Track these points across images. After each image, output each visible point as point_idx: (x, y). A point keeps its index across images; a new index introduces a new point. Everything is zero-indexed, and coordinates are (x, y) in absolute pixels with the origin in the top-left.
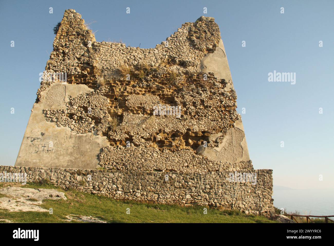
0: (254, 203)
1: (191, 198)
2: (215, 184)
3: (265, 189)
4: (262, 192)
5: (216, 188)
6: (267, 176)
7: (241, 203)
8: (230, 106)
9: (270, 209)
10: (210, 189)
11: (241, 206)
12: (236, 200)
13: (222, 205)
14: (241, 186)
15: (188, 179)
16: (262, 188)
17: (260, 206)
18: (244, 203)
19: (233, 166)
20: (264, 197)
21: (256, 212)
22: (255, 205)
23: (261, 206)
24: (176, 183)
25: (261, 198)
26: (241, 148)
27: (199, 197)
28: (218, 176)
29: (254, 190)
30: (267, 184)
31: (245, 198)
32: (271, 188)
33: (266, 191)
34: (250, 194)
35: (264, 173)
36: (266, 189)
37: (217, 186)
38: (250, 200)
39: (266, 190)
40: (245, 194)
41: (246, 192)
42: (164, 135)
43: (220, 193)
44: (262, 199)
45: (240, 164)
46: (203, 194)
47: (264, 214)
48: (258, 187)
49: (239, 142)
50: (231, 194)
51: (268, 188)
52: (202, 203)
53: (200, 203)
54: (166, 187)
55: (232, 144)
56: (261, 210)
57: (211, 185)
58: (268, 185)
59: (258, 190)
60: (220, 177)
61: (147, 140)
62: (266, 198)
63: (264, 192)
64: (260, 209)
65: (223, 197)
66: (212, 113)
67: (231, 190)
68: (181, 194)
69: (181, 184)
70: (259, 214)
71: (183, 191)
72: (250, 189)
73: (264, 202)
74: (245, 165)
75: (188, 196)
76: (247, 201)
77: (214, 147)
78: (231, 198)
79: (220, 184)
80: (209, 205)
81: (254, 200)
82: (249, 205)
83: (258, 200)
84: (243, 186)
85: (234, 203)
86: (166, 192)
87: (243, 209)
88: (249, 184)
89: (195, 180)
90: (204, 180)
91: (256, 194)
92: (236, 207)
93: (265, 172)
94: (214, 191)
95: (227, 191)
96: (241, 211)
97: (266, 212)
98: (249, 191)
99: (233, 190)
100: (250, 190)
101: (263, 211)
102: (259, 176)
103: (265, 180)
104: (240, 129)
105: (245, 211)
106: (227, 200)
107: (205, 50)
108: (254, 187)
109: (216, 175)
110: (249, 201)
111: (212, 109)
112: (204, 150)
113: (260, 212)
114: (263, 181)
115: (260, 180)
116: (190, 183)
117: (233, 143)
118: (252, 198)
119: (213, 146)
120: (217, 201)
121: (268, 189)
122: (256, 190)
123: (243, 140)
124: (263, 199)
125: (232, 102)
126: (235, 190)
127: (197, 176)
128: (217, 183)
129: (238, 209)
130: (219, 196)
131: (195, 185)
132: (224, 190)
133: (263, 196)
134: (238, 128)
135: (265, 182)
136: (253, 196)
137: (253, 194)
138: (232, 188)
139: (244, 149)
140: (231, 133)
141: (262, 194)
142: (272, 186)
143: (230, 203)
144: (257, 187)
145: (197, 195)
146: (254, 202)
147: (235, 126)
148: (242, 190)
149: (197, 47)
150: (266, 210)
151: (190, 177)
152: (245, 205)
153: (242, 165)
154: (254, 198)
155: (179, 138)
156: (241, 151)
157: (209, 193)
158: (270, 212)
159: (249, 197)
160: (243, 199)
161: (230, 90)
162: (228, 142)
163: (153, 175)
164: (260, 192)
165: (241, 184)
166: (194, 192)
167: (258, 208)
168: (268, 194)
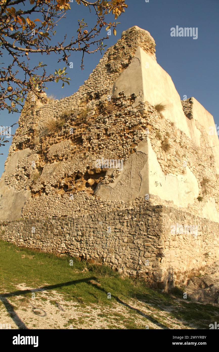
0: (131, 259)
1: (66, 247)
2: (87, 230)
3: (148, 237)
4: (144, 242)
5: (87, 235)
6: (153, 217)
7: (114, 257)
8: (135, 125)
9: (153, 269)
10: (82, 236)
11: (113, 260)
12: (108, 252)
13: (92, 258)
14: (115, 232)
15: (64, 225)
16: (145, 235)
17: (138, 264)
18: (118, 257)
19: (125, 205)
20: (147, 249)
21: (132, 272)
22: (131, 261)
23: (140, 263)
24: (54, 229)
25: (142, 250)
26: (140, 179)
27: (72, 246)
28: (91, 220)
29: (132, 238)
30: (152, 229)
31: (119, 250)
32: (158, 235)
33: (150, 240)
34: (126, 244)
35: (148, 212)
36: (150, 236)
37: (88, 232)
38: (126, 253)
39: (151, 238)
40: (119, 243)
41: (121, 242)
42: (68, 179)
43: (91, 242)
44: (142, 253)
45: (135, 201)
46: (75, 243)
47: (143, 276)
48: (139, 234)
49: (139, 171)
50: (103, 244)
51: (154, 235)
52: (74, 254)
53: (72, 253)
54: (48, 234)
55: (129, 176)
56: (140, 270)
57: (83, 231)
58: (154, 231)
59: (138, 238)
60: (92, 221)
61: (56, 186)
62: (148, 252)
63: (147, 241)
64: (138, 268)
65: (93, 247)
66: (114, 141)
67: (103, 238)
68: (57, 242)
69: (58, 231)
70: (137, 275)
71: (60, 238)
72: (128, 237)
73: (145, 257)
74: (141, 202)
75: (63, 245)
76: (121, 254)
77: (108, 184)
78: (102, 249)
79: (92, 230)
80: (80, 256)
81: (132, 253)
82: (124, 260)
83: (137, 254)
84: (118, 232)
85: (105, 256)
86: (48, 240)
87: (116, 266)
88: (126, 229)
89: (69, 226)
90: (77, 225)
91: (134, 244)
92: (108, 262)
93: (149, 210)
94: (85, 239)
95: (99, 239)
96: (113, 268)
97: (147, 273)
98: (126, 240)
99: (105, 238)
100: (126, 238)
101: (141, 272)
102: (141, 216)
103: (149, 222)
104: (142, 153)
105: (118, 268)
106: (97, 251)
107: (120, 69)
108: (132, 233)
109: (89, 219)
110: (124, 255)
111: (114, 137)
112: (99, 189)
113: (137, 273)
114: (146, 225)
115: (141, 222)
116: (65, 229)
117: (132, 173)
118: (129, 249)
119: (108, 182)
120: (87, 252)
121: (155, 238)
122: (135, 238)
123: (145, 166)
124: (145, 252)
125: (137, 119)
126: (108, 237)
127: (71, 221)
128: (88, 229)
129: (110, 264)
130: (90, 246)
131: (68, 232)
132: (96, 238)
133: (144, 248)
134: (140, 152)
135: (148, 226)
136: (130, 248)
137: (130, 244)
138: (104, 235)
139: (144, 180)
140: (131, 161)
141: (143, 244)
142: (161, 231)
143: (101, 256)
144: (137, 234)
145: (70, 244)
146: (131, 256)
147: (138, 150)
148: (116, 238)
149: (111, 70)
150: (147, 271)
151: (66, 222)
152: (118, 260)
153: (137, 203)
154: (131, 250)
155: (80, 179)
156: (139, 182)
157: (80, 241)
158: (153, 273)
159: (124, 248)
160: (116, 251)
161: (139, 103)
162: (126, 173)
163: (40, 222)
164: (140, 242)
165: (115, 230)
166: (68, 240)
167: (136, 266)
168: (153, 245)
